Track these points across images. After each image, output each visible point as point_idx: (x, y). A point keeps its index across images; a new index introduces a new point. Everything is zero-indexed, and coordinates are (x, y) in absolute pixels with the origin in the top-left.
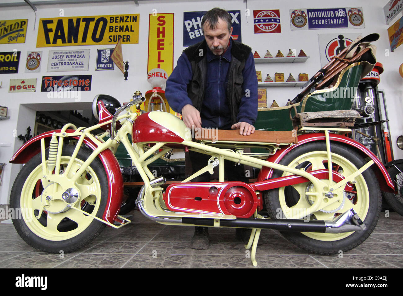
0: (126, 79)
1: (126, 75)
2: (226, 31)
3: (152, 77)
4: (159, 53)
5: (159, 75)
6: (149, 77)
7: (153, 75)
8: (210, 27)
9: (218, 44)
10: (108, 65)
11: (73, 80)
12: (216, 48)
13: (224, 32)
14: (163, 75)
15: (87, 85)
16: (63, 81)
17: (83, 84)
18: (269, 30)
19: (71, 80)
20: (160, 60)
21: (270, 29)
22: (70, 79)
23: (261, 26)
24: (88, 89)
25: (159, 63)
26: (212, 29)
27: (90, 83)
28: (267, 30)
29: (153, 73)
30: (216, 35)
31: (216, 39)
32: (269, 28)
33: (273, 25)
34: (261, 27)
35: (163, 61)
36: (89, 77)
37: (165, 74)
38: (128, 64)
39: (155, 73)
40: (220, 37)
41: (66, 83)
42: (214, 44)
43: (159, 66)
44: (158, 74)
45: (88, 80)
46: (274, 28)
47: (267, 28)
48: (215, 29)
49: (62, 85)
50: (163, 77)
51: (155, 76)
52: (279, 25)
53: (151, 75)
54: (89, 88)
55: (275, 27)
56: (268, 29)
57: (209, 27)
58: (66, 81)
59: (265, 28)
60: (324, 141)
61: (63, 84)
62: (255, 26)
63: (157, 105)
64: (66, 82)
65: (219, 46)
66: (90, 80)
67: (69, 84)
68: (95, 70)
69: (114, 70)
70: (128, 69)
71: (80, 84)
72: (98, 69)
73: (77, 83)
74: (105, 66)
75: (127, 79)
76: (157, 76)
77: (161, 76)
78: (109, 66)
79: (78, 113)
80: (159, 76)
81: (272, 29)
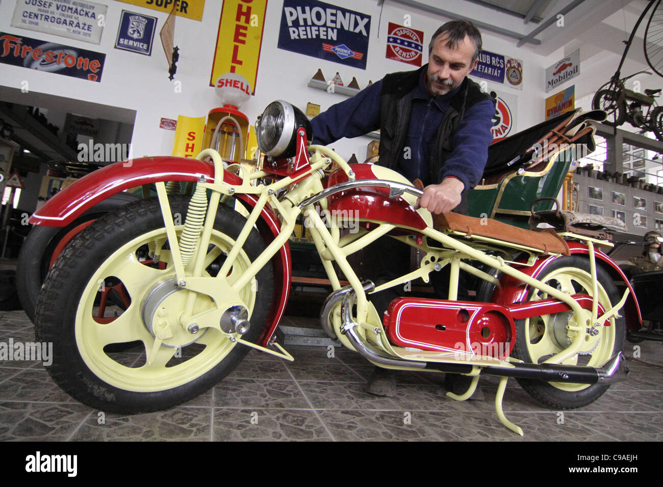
0: (171, 78)
1: (173, 70)
2: (467, 61)
3: (226, 85)
4: (236, 48)
5: (239, 85)
6: (220, 84)
7: (229, 84)
8: (447, 44)
9: (448, 76)
10: (140, 45)
11: (66, 54)
12: (441, 81)
13: (464, 61)
14: (245, 88)
15: (94, 70)
16: (45, 51)
17: (85, 67)
18: (406, 58)
19: (61, 54)
20: (235, 60)
21: (408, 57)
22: (60, 51)
23: (397, 49)
24: (96, 79)
25: (234, 65)
26: (450, 48)
27: (101, 68)
28: (403, 57)
29: (229, 81)
30: (451, 60)
31: (447, 66)
32: (407, 55)
33: (413, 53)
34: (397, 51)
35: (240, 63)
36: (101, 58)
37: (248, 87)
38: (179, 52)
39: (231, 80)
40: (455, 66)
41: (50, 56)
42: (441, 73)
43: (233, 70)
44: (237, 84)
45: (96, 63)
46: (413, 57)
47: (404, 54)
48: (453, 49)
49: (42, 59)
50: (244, 90)
51: (233, 85)
52: (421, 55)
53: (225, 81)
54: (97, 77)
55: (415, 56)
56: (405, 56)
57: (444, 44)
58: (52, 53)
59: (402, 54)
60: (586, 256)
61: (44, 57)
62: (388, 47)
63: (226, 135)
64: (50, 54)
65: (447, 79)
66: (102, 62)
67: (57, 60)
68: (114, 46)
69: (150, 55)
70: (177, 60)
71: (79, 66)
72: (118, 46)
73: (73, 62)
74: (135, 45)
75: (173, 78)
76: (234, 86)
77: (242, 89)
78: (143, 46)
79: (41, 114)
80: (238, 87)
81: (410, 58)
